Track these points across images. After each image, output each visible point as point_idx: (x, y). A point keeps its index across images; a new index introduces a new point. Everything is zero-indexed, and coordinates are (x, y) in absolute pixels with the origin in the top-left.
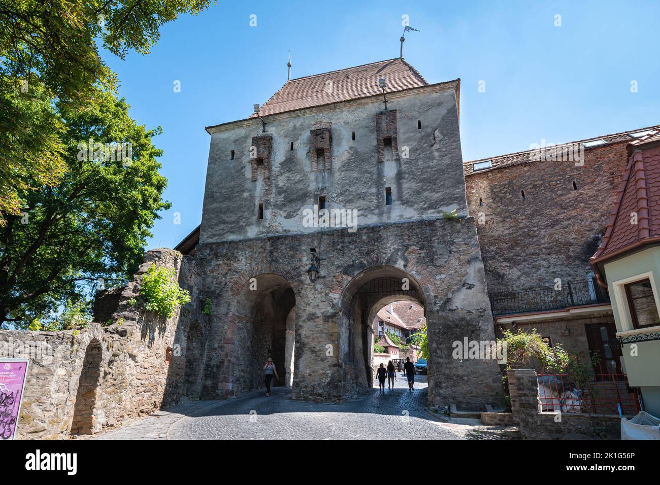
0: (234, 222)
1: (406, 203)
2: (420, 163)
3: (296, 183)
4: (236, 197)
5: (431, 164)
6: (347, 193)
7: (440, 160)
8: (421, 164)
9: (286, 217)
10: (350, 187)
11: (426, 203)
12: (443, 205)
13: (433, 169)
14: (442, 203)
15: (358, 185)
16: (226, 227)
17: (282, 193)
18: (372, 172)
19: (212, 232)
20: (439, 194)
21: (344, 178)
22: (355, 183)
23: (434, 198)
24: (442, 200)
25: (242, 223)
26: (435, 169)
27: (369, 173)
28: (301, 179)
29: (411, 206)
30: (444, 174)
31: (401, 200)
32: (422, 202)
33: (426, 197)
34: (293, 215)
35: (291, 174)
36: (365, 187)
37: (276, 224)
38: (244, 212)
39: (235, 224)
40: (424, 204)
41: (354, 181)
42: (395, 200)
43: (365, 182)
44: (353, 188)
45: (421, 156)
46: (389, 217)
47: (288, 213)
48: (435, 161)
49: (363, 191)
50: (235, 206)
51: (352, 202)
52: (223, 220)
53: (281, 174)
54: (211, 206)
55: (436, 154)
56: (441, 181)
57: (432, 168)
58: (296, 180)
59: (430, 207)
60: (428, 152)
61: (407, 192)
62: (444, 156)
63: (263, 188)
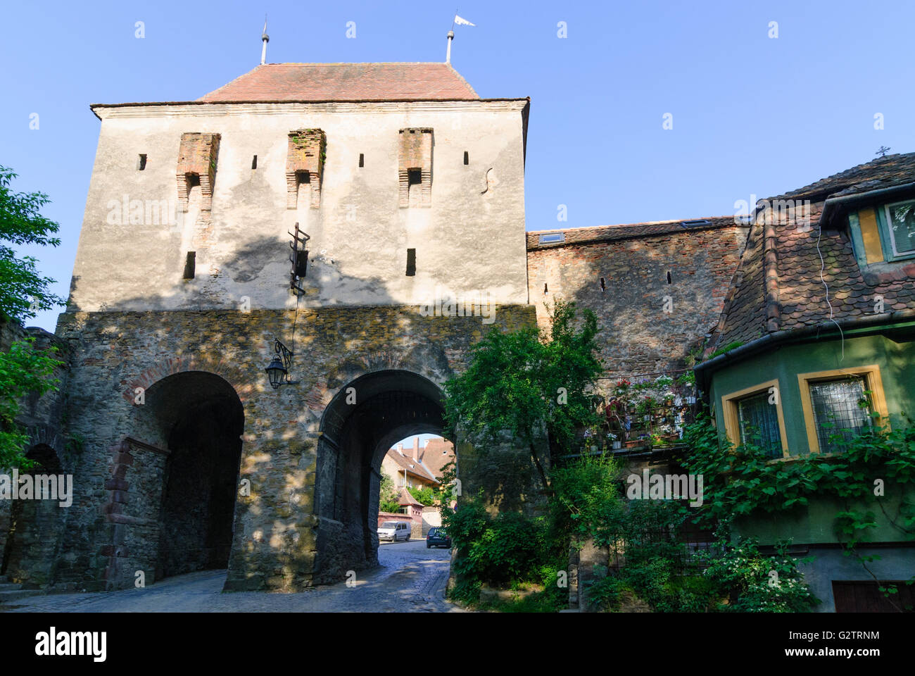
0: (139, 279)
1: (438, 275)
2: (462, 217)
3: (259, 224)
4: (144, 235)
5: (479, 221)
6: (344, 251)
7: (493, 217)
8: (464, 219)
9: (236, 280)
10: (350, 242)
11: (468, 278)
12: (492, 284)
13: (482, 229)
14: (491, 281)
15: (364, 240)
16: (122, 286)
17: (234, 239)
18: (387, 222)
19: (94, 294)
20: (488, 268)
21: (341, 227)
22: (360, 236)
23: (480, 273)
24: (491, 277)
25: (153, 283)
26: (485, 229)
27: (382, 223)
28: (268, 218)
29: (446, 282)
30: (497, 238)
31: (429, 271)
32: (462, 277)
33: (469, 270)
34: (250, 277)
35: (251, 208)
36: (375, 244)
37: (218, 288)
38: (159, 264)
39: (139, 284)
40: (465, 281)
41: (358, 233)
42: (420, 270)
43: (376, 237)
44: (355, 245)
45: (466, 206)
46: (409, 296)
47: (240, 273)
48: (485, 217)
49: (371, 251)
50: (141, 250)
51: (352, 266)
52: (117, 274)
53: (233, 206)
54: (95, 247)
55: (488, 207)
56: (492, 248)
57: (480, 227)
58: (259, 220)
59: (473, 286)
60: (476, 202)
61: (440, 258)
62: (500, 211)
63: (199, 226)
